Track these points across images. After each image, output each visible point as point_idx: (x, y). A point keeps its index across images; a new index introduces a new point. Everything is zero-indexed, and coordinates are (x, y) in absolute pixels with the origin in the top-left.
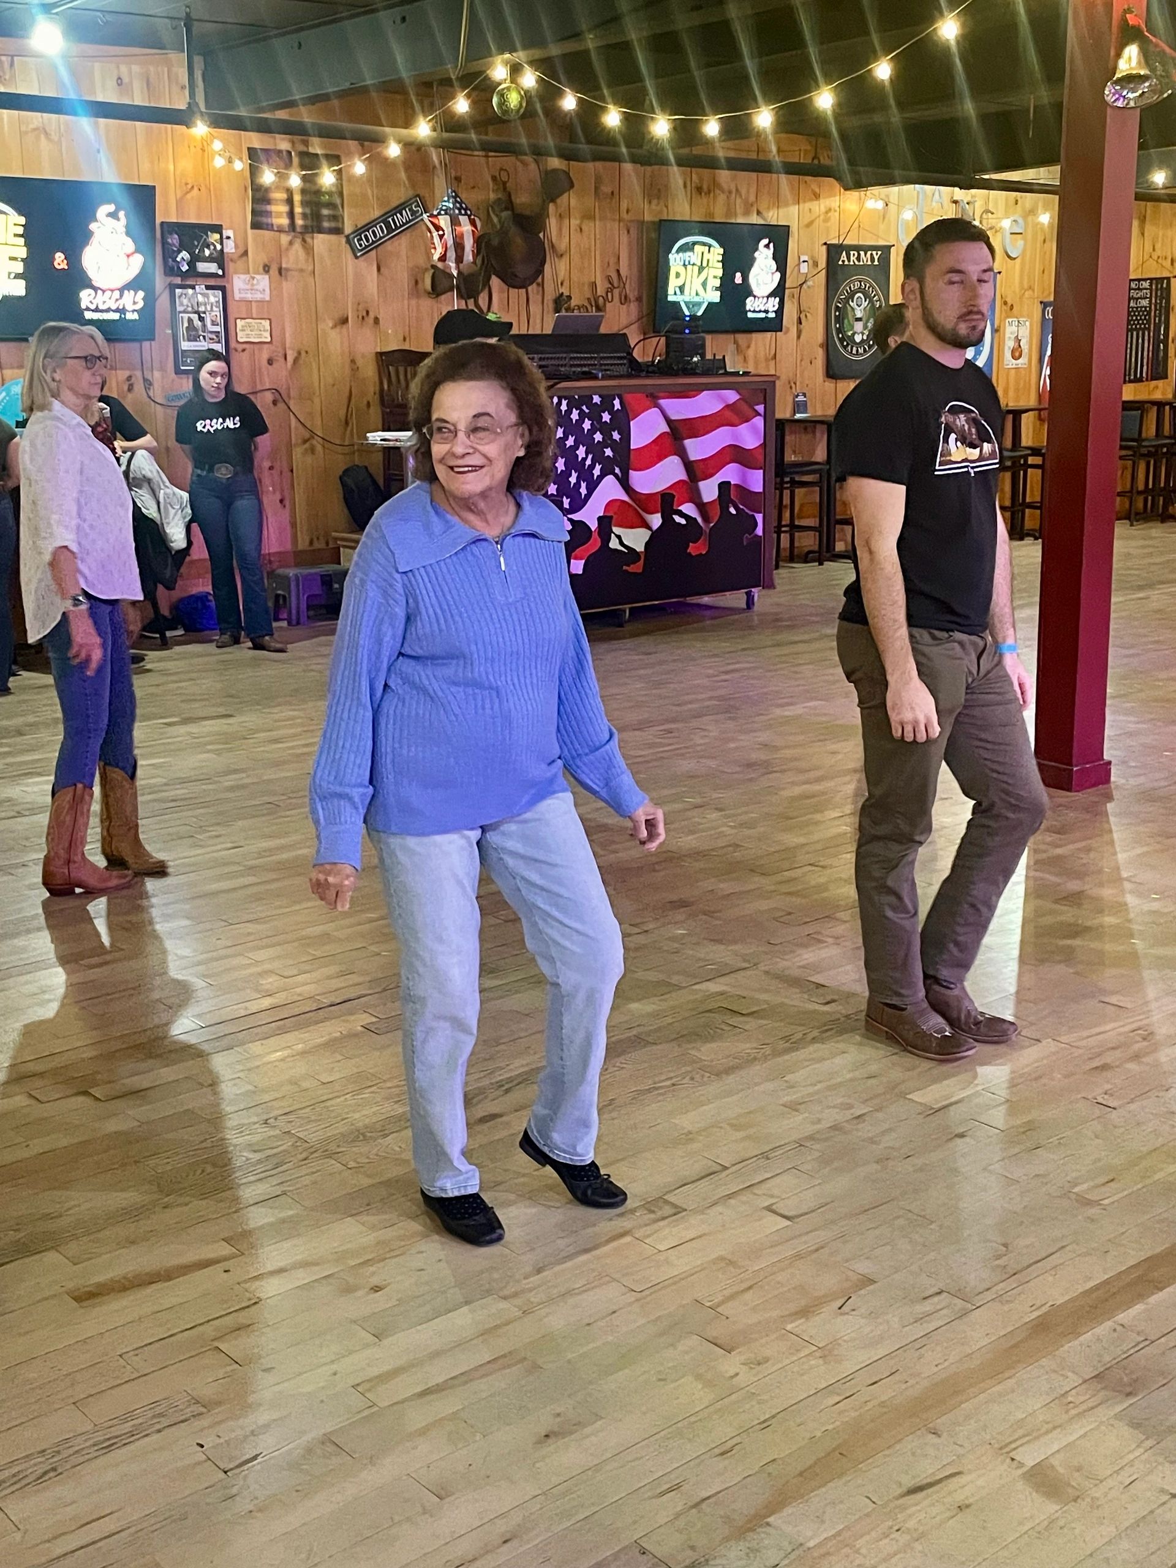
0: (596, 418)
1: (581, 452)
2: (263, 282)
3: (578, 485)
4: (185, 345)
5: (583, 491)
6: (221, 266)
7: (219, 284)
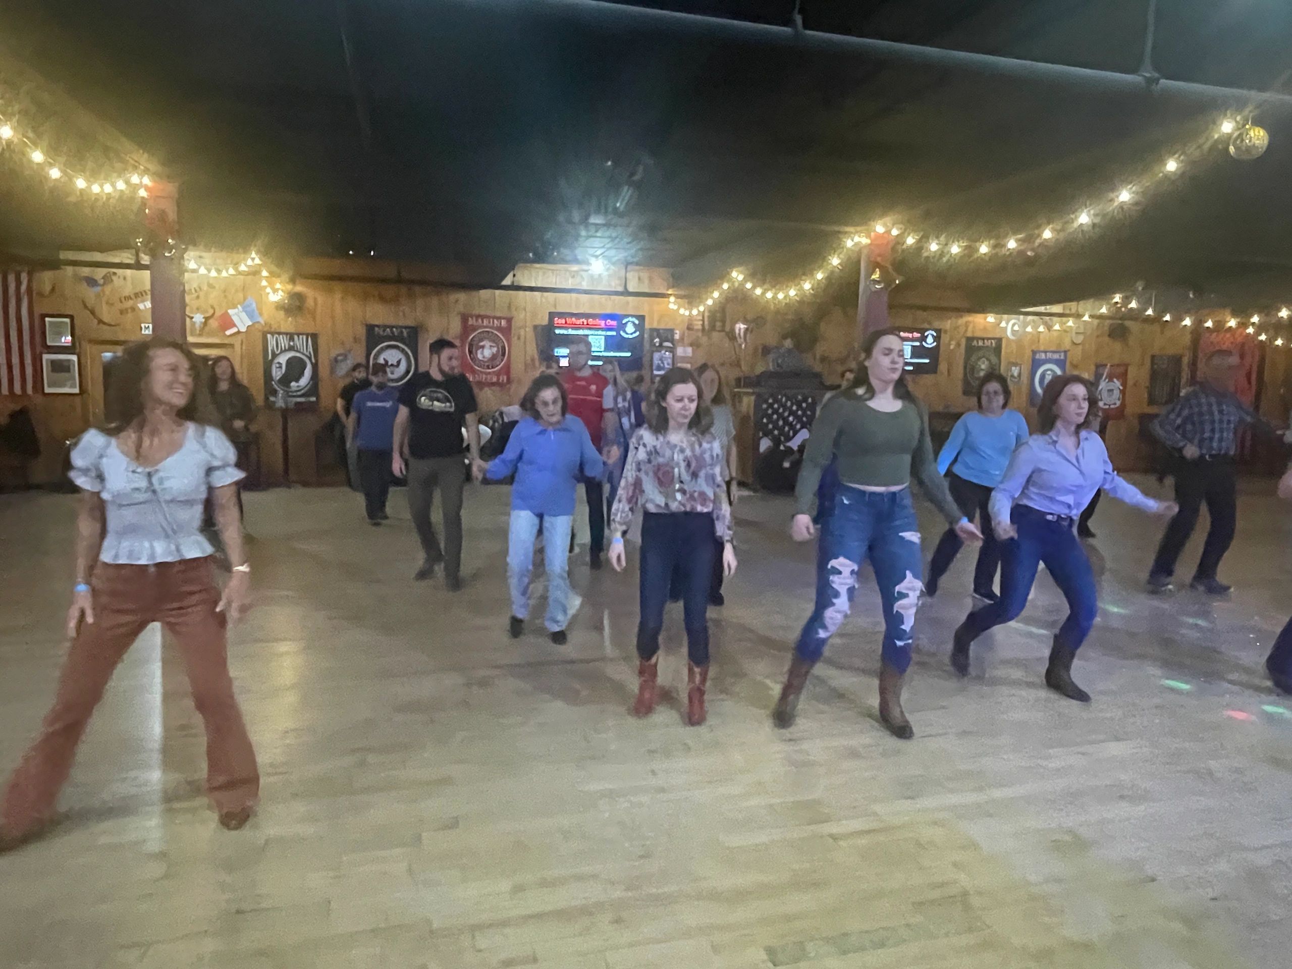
0: (799, 407)
1: (791, 419)
2: (689, 350)
3: (789, 431)
4: (656, 373)
5: (791, 433)
6: (673, 344)
7: (672, 350)
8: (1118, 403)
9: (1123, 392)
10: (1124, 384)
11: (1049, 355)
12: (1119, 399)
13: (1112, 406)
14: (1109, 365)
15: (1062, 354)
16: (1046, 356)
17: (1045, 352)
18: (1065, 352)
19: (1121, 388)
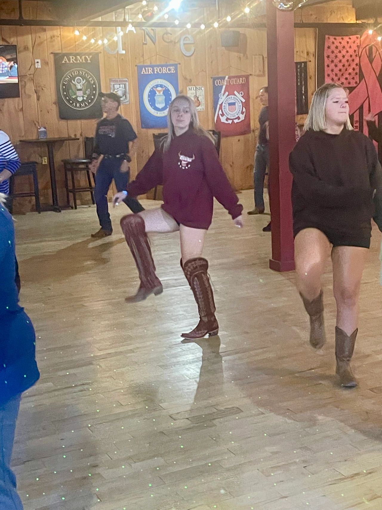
8: (242, 117)
9: (246, 105)
10: (247, 97)
11: (157, 70)
12: (242, 113)
13: (236, 121)
14: (227, 77)
15: (172, 68)
16: (153, 71)
17: (153, 67)
18: (176, 66)
19: (244, 101)
